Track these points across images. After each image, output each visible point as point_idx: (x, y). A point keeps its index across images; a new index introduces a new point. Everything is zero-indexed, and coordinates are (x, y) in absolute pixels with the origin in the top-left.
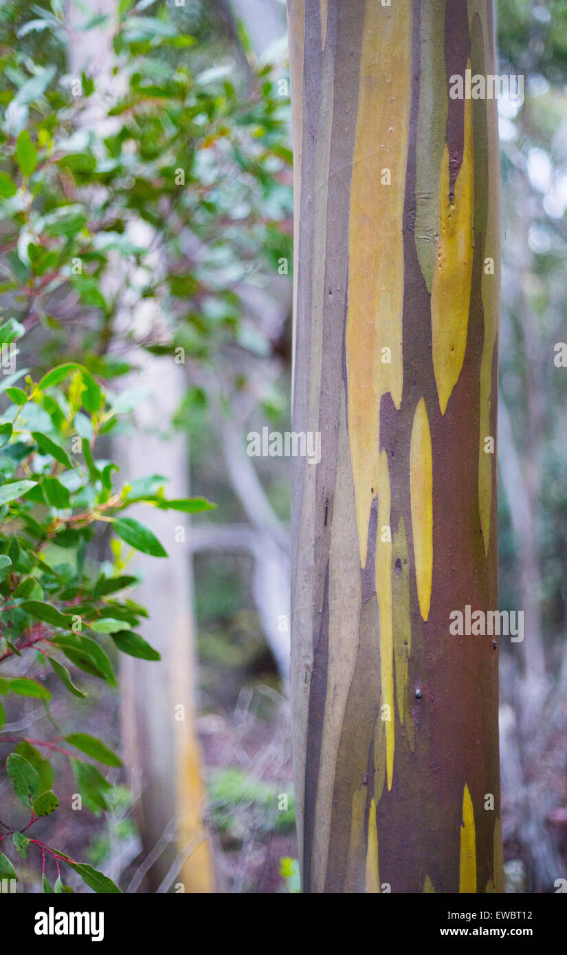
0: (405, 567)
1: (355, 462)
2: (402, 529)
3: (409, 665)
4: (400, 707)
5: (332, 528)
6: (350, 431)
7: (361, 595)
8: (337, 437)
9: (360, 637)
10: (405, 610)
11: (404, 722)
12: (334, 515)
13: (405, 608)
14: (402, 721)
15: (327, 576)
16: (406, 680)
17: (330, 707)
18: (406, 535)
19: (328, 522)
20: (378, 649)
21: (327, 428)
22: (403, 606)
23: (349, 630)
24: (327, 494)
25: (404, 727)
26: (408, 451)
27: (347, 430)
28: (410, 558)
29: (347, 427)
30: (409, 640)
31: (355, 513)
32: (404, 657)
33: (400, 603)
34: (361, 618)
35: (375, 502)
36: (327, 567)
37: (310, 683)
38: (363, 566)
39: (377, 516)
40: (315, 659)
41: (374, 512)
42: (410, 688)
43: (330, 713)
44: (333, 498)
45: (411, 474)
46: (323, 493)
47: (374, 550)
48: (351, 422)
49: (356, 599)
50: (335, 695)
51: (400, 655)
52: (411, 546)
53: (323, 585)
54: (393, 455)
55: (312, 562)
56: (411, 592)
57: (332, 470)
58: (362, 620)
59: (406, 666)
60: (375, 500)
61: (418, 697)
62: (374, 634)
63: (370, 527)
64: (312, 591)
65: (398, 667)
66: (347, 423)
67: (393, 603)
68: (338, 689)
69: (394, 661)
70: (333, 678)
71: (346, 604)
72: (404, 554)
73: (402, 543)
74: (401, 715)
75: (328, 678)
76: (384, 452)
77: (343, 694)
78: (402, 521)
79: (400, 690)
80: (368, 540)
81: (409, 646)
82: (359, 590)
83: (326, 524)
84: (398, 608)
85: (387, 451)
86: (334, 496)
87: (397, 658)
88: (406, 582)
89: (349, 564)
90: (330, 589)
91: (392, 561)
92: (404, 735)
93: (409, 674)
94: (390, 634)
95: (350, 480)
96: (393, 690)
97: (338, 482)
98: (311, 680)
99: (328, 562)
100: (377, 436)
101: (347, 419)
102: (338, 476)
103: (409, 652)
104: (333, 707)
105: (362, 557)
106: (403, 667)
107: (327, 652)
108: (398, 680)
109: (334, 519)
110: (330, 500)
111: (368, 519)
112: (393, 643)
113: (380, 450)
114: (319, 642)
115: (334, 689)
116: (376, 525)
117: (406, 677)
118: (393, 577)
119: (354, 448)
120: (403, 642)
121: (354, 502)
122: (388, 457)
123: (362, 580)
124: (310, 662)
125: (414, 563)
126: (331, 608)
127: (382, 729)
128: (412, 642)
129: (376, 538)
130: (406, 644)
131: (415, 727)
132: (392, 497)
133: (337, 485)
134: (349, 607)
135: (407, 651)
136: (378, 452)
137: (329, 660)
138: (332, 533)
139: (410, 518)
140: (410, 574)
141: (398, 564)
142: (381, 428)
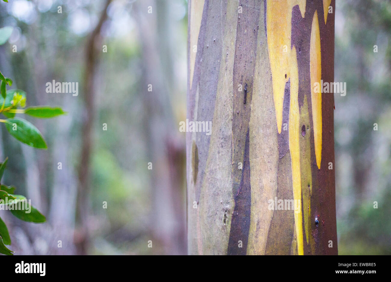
0: (308, 131)
1: (272, 56)
2: (305, 103)
3: (311, 201)
4: (307, 232)
5: (252, 105)
6: (268, 33)
7: (278, 153)
8: (256, 38)
9: (278, 184)
10: (307, 161)
11: (309, 243)
12: (253, 96)
13: (308, 161)
14: (308, 241)
15: (247, 141)
16: (309, 212)
17: (254, 238)
18: (308, 108)
19: (248, 100)
20: (292, 191)
21: (246, 31)
22: (307, 159)
23: (269, 179)
24: (246, 80)
25: (309, 245)
26: (309, 48)
27: (266, 32)
28: (311, 124)
29: (266, 30)
30: (311, 183)
31: (272, 93)
32: (308, 196)
33: (305, 157)
34: (278, 170)
35: (288, 84)
36: (248, 135)
37: (230, 222)
38: (280, 131)
39: (289, 95)
40: (236, 204)
41: (287, 92)
42: (312, 218)
43: (254, 242)
44: (252, 84)
45: (311, 65)
46: (242, 80)
47: (288, 119)
48: (269, 26)
49: (275, 156)
50: (258, 229)
51: (306, 194)
52: (311, 116)
53: (243, 148)
54: (300, 50)
55: (230, 132)
56: (311, 149)
57: (251, 62)
58: (279, 170)
59: (309, 201)
60: (288, 83)
61: (317, 223)
62: (288, 181)
63: (284, 103)
64: (230, 154)
65: (305, 203)
66: (265, 27)
67: (301, 158)
68: (260, 224)
69: (302, 199)
70: (256, 216)
71: (265, 160)
72: (307, 122)
73: (305, 114)
74: (307, 237)
75: (251, 216)
76: (294, 48)
77: (265, 228)
78: (305, 98)
79: (306, 220)
80: (283, 112)
81: (311, 187)
82: (276, 149)
83: (245, 103)
84: (304, 161)
85: (296, 47)
86: (252, 81)
87: (304, 196)
88: (308, 141)
89: (268, 131)
90: (251, 150)
91: (300, 127)
92: (309, 251)
93: (311, 207)
94: (299, 180)
95: (268, 69)
96: (302, 220)
97: (256, 71)
98: (232, 220)
99: (248, 131)
100: (290, 37)
101: (266, 24)
102: (257, 67)
103: (311, 192)
104: (256, 237)
105: (278, 125)
106: (307, 203)
107: (250, 197)
108: (305, 212)
109: (253, 99)
110: (249, 84)
111: (283, 97)
112: (301, 186)
113: (292, 47)
114: (241, 190)
115: (258, 224)
116: (289, 101)
117: (310, 210)
118: (300, 138)
119: (271, 45)
120: (307, 184)
121: (271, 85)
122: (297, 51)
123: (279, 142)
124: (230, 206)
125: (313, 128)
126: (251, 164)
127: (295, 249)
128: (312, 185)
129: (289, 111)
130: (309, 186)
131: (315, 245)
132: (299, 81)
133: (256, 73)
134: (269, 162)
135: (310, 191)
136: (290, 47)
137: (252, 203)
138: (252, 109)
139: (310, 96)
140: (311, 136)
141: (303, 129)
142: (292, 30)
